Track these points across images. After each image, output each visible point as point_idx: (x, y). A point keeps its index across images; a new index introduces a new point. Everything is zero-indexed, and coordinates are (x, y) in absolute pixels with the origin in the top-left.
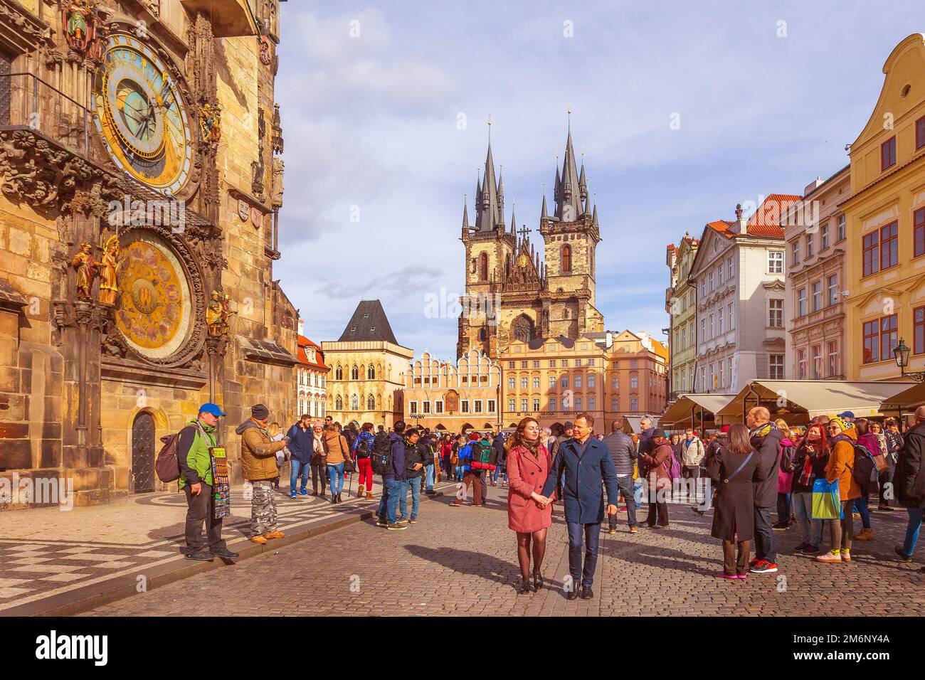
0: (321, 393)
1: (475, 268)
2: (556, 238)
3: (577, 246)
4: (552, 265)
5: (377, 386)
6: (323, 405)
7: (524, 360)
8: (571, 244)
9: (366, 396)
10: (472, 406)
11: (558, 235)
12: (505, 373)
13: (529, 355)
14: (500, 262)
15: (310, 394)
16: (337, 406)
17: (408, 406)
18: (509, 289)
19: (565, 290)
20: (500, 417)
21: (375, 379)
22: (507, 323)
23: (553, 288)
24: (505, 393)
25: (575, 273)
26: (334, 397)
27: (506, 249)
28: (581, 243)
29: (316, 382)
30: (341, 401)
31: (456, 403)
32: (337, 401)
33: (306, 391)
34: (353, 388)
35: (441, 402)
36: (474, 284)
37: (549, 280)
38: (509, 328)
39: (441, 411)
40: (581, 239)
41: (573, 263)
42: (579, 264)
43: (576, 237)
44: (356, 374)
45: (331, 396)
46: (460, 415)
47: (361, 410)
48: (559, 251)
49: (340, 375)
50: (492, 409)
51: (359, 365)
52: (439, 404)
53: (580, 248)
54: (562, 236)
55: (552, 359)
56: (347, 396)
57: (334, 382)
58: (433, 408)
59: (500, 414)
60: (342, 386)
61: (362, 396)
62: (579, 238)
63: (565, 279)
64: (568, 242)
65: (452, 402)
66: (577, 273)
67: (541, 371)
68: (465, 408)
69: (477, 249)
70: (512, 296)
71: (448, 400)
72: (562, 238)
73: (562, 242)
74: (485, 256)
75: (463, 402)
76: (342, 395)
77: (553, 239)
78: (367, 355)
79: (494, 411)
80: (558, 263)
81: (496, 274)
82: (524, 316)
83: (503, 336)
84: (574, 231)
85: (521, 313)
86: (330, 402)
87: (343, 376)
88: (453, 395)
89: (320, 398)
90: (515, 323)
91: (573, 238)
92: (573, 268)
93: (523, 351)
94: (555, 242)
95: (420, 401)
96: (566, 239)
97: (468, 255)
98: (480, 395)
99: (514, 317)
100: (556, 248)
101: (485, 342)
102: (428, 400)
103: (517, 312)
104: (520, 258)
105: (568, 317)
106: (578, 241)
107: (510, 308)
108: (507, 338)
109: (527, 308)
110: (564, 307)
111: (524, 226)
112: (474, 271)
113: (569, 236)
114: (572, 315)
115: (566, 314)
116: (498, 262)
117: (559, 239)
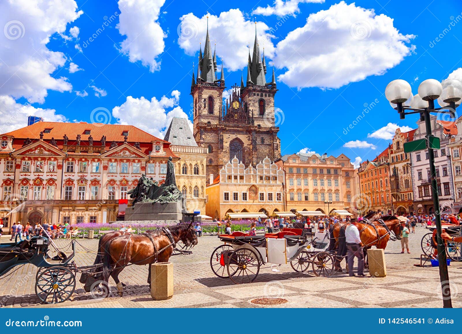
3: (268, 101)
5: (201, 180)
7: (298, 167)
8: (265, 99)
9: (193, 187)
10: (266, 197)
11: (258, 93)
12: (287, 175)
13: (301, 165)
17: (223, 195)
18: (227, 121)
19: (262, 126)
20: (285, 204)
21: (200, 175)
22: (226, 142)
23: (256, 123)
24: (288, 188)
28: (270, 100)
31: (256, 193)
35: (246, 194)
36: (204, 116)
37: (254, 119)
38: (228, 146)
39: (246, 199)
40: (271, 98)
41: (266, 110)
42: (270, 111)
43: (267, 95)
46: (259, 202)
48: (258, 102)
50: (279, 199)
52: (245, 195)
53: (270, 102)
54: (260, 93)
58: (240, 197)
59: (285, 202)
61: (190, 187)
62: (269, 96)
63: (262, 119)
65: (253, 194)
67: (309, 175)
68: (262, 198)
71: (251, 192)
72: (260, 95)
73: (259, 97)
75: (260, 194)
77: (255, 95)
80: (258, 109)
82: (237, 139)
83: (224, 151)
84: (266, 92)
85: (236, 137)
88: (254, 188)
90: (232, 143)
91: (266, 96)
93: (297, 162)
95: (232, 192)
96: (262, 96)
98: (271, 189)
99: (231, 139)
100: (256, 100)
101: (212, 154)
102: (237, 191)
103: (233, 136)
104: (234, 103)
105: (264, 142)
106: (269, 98)
107: (228, 133)
108: (227, 152)
109: (239, 134)
110: (262, 136)
111: (236, 84)
112: (205, 107)
113: (264, 94)
114: (267, 142)
115: (263, 141)
116: (220, 103)
117: (258, 95)
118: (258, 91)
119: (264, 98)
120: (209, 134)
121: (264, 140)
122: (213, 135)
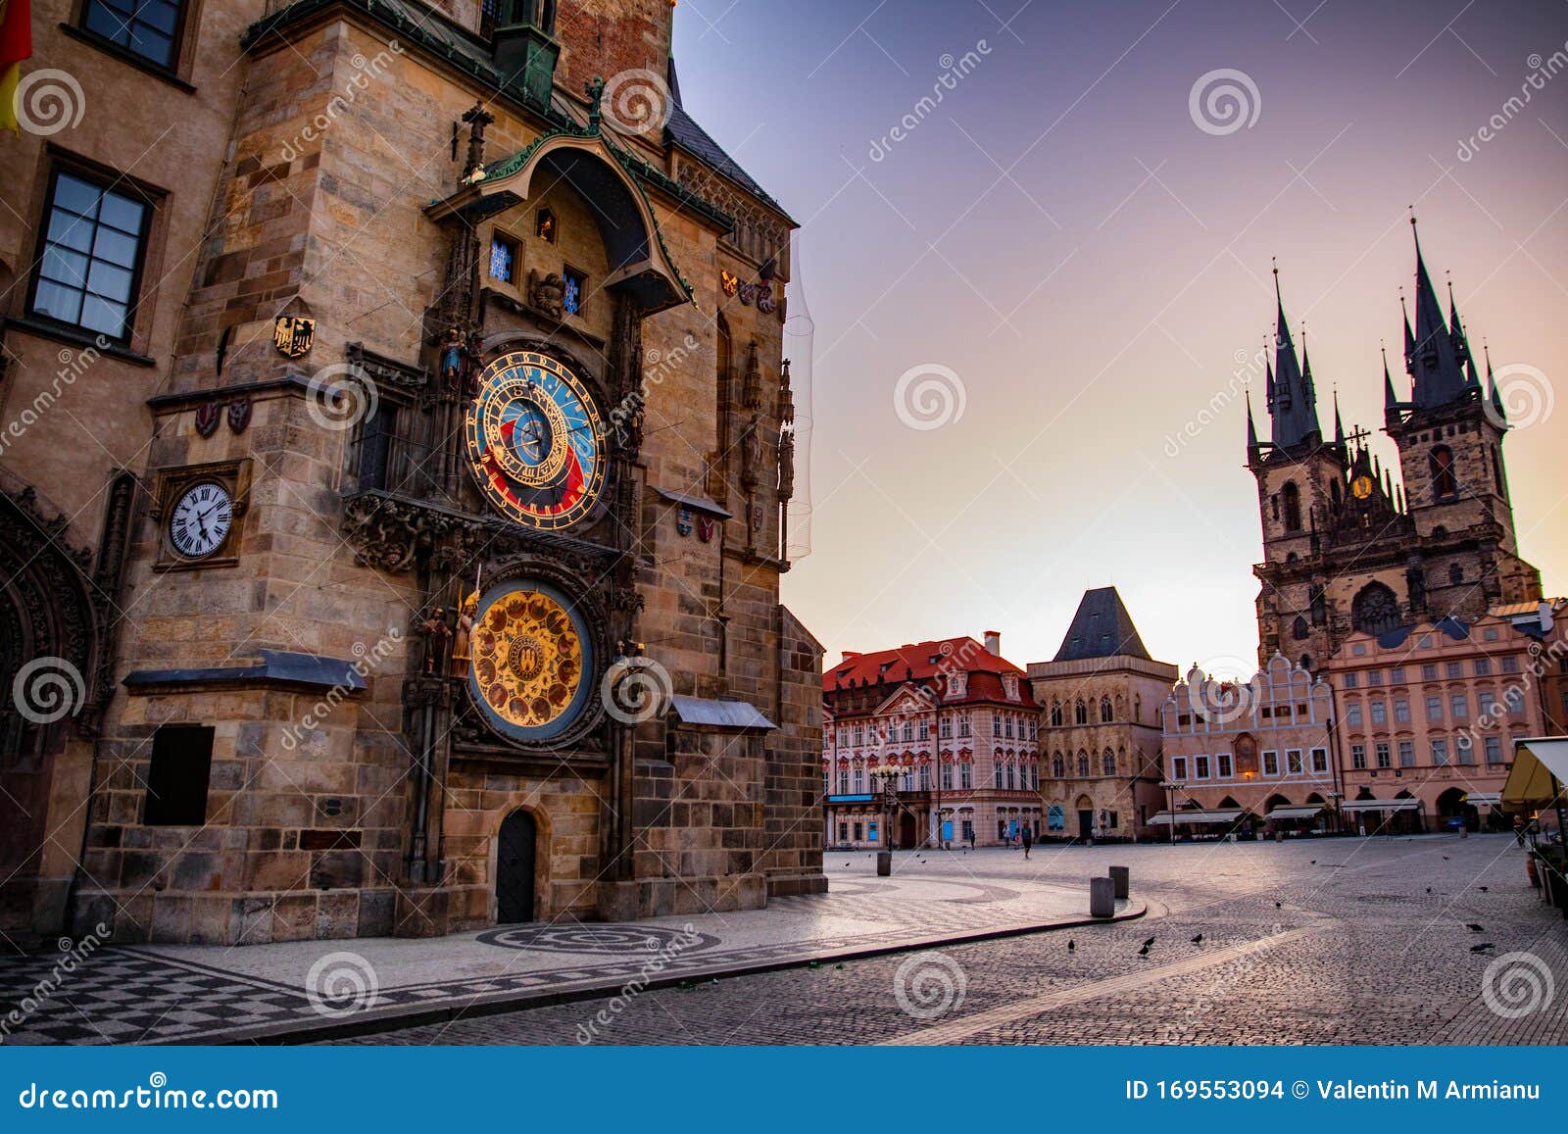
0: (1029, 750)
1: (1276, 511)
2: (1419, 438)
3: (1462, 445)
4: (1418, 488)
5: (1118, 732)
6: (1034, 769)
7: (1373, 668)
8: (1449, 443)
9: (1101, 751)
10: (1283, 761)
11: (1422, 432)
12: (1340, 696)
13: (1381, 659)
14: (1320, 495)
15: (1010, 752)
16: (1056, 770)
17: (1170, 767)
18: (1343, 540)
19: (1449, 529)
20: (1339, 780)
21: (1114, 722)
22: (1344, 602)
23: (1425, 528)
24: (1345, 734)
25: (1463, 496)
26: (1051, 755)
27: (1329, 471)
28: (1469, 441)
29: (1021, 731)
30: (1061, 762)
31: (1254, 756)
32: (1056, 762)
33: (1005, 748)
34: (1079, 738)
35: (1228, 757)
36: (1278, 540)
37: (1416, 515)
38: (1350, 611)
39: (1229, 774)
40: (1468, 433)
41: (1459, 479)
42: (1469, 478)
43: (1456, 430)
44: (1082, 715)
45: (1046, 754)
46: (1263, 780)
47: (1095, 777)
48: (1427, 460)
49: (1058, 718)
50: (1320, 765)
51: (1086, 699)
52: (1224, 760)
53: (1470, 447)
54: (1430, 432)
55: (1428, 663)
56: (1070, 753)
57: (1050, 731)
58: (1214, 767)
59: (1338, 774)
60: (1061, 736)
61: (1095, 751)
62: (1463, 430)
63: (1446, 508)
64: (1442, 442)
65: (1246, 756)
66: (1467, 496)
67: (1409, 687)
68: (1271, 768)
69: (1277, 479)
70: (1347, 552)
71: (1239, 753)
72: (1431, 436)
73: (1431, 444)
74: (1290, 489)
75: (1266, 755)
76: (1063, 752)
77: (1414, 441)
78: (1099, 681)
79: (1324, 768)
80: (1428, 481)
81: (1315, 517)
82: (1374, 584)
83: (1339, 625)
84: (1451, 421)
85: (1369, 581)
86: (1045, 764)
87: (1063, 720)
88: (1246, 742)
89: (1028, 757)
90: (1359, 599)
91: (1451, 433)
92: (1459, 487)
93: (1370, 652)
94: (1418, 445)
95: (1190, 757)
96: (1438, 436)
97: (1262, 491)
98: (1296, 740)
99: (1356, 589)
100: (1422, 455)
101: (1307, 640)
102: (1204, 753)
103: (1361, 580)
104: (1356, 483)
105: (1461, 577)
106: (1463, 436)
107: (1346, 574)
108: (1348, 629)
109: (1380, 570)
110: (1451, 561)
111: (1356, 426)
112: (1276, 518)
113: (1444, 430)
114: (1470, 574)
115: (1456, 574)
116: (1316, 495)
117: (1425, 438)
118: (1426, 427)
119: (1446, 441)
120: (1293, 587)
121: (1462, 570)
122: (1304, 589)
